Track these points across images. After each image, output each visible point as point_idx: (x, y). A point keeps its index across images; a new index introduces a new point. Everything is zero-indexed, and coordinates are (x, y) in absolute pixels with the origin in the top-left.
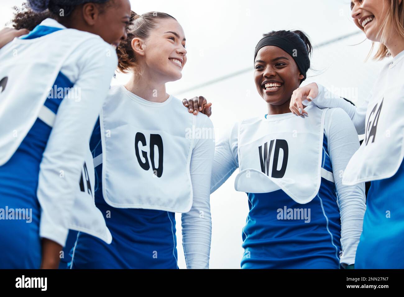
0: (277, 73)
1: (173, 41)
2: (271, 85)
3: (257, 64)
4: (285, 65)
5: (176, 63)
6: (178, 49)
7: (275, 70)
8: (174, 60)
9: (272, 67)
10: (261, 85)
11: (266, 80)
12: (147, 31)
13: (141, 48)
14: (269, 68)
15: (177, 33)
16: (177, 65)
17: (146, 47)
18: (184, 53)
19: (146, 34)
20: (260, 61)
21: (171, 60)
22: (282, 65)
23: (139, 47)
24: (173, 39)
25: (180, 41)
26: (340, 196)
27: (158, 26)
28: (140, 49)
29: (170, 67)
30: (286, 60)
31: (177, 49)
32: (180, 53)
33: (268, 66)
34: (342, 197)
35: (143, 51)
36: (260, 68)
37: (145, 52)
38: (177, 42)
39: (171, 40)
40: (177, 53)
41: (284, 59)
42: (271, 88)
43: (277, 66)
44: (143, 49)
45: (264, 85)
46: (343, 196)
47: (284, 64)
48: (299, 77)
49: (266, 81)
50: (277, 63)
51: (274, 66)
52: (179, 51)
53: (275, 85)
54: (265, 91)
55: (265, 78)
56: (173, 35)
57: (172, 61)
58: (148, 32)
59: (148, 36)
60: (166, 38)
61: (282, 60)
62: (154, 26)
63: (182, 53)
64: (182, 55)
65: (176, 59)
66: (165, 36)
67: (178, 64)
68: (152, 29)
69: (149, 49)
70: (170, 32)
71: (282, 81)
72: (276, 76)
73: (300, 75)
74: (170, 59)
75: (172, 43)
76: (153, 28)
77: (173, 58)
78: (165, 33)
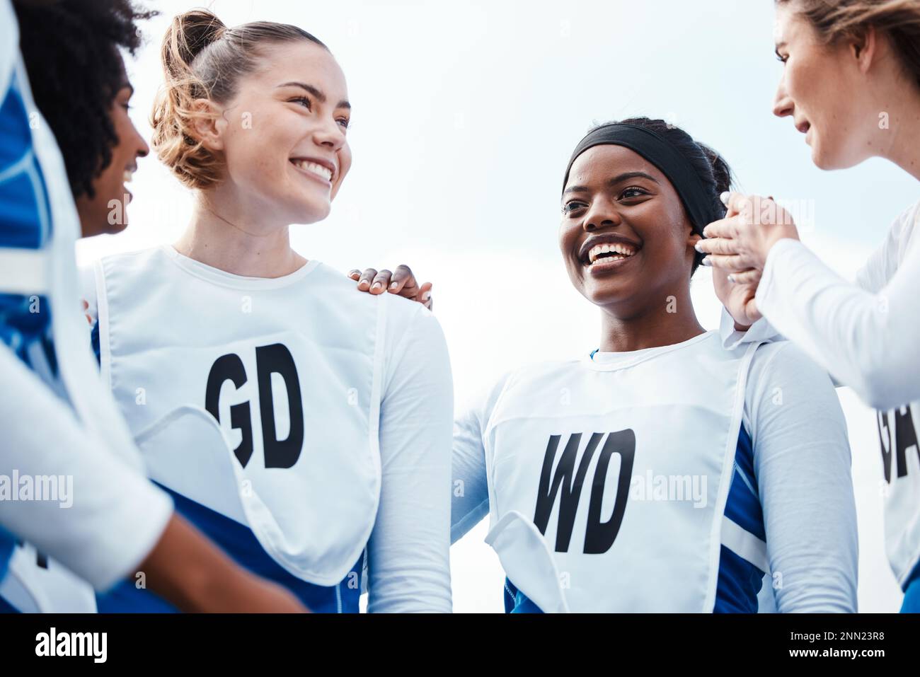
0: (624, 218)
1: (304, 109)
2: (605, 249)
3: (569, 196)
4: (645, 194)
5: (313, 173)
6: (322, 131)
7: (616, 207)
8: (305, 164)
9: (610, 201)
10: (577, 256)
11: (590, 237)
12: (232, 81)
13: (214, 130)
14: (601, 203)
15: (318, 88)
16: (316, 180)
17: (227, 127)
18: (337, 141)
19: (228, 87)
20: (577, 189)
21: (298, 165)
22: (637, 194)
23: (210, 126)
24: (306, 102)
25: (329, 111)
26: (784, 598)
27: (263, 64)
28: (210, 133)
29: (292, 182)
30: (650, 181)
31: (315, 131)
32: (324, 143)
33: (598, 199)
34: (788, 600)
35: (219, 139)
36: (577, 207)
37: (223, 139)
38: (319, 111)
39: (299, 106)
40: (315, 142)
41: (643, 179)
42: (605, 259)
43: (624, 199)
44: (220, 132)
45: (586, 255)
46: (793, 598)
47: (643, 193)
48: (690, 239)
49: (592, 241)
50: (621, 190)
51: (616, 198)
52: (322, 136)
53: (617, 248)
54: (588, 270)
55: (588, 233)
56: (304, 93)
57: (301, 165)
58: (235, 83)
59: (234, 93)
60: (283, 101)
61: (637, 182)
62: (254, 64)
63: (329, 144)
64: (330, 150)
65: (311, 160)
66: (278, 95)
67: (317, 175)
68: (246, 74)
69: (235, 131)
70: (296, 84)
71: (636, 240)
72: (619, 224)
73: (692, 234)
74: (293, 160)
75: (302, 114)
76: (249, 71)
77: (302, 159)
78: (280, 86)
